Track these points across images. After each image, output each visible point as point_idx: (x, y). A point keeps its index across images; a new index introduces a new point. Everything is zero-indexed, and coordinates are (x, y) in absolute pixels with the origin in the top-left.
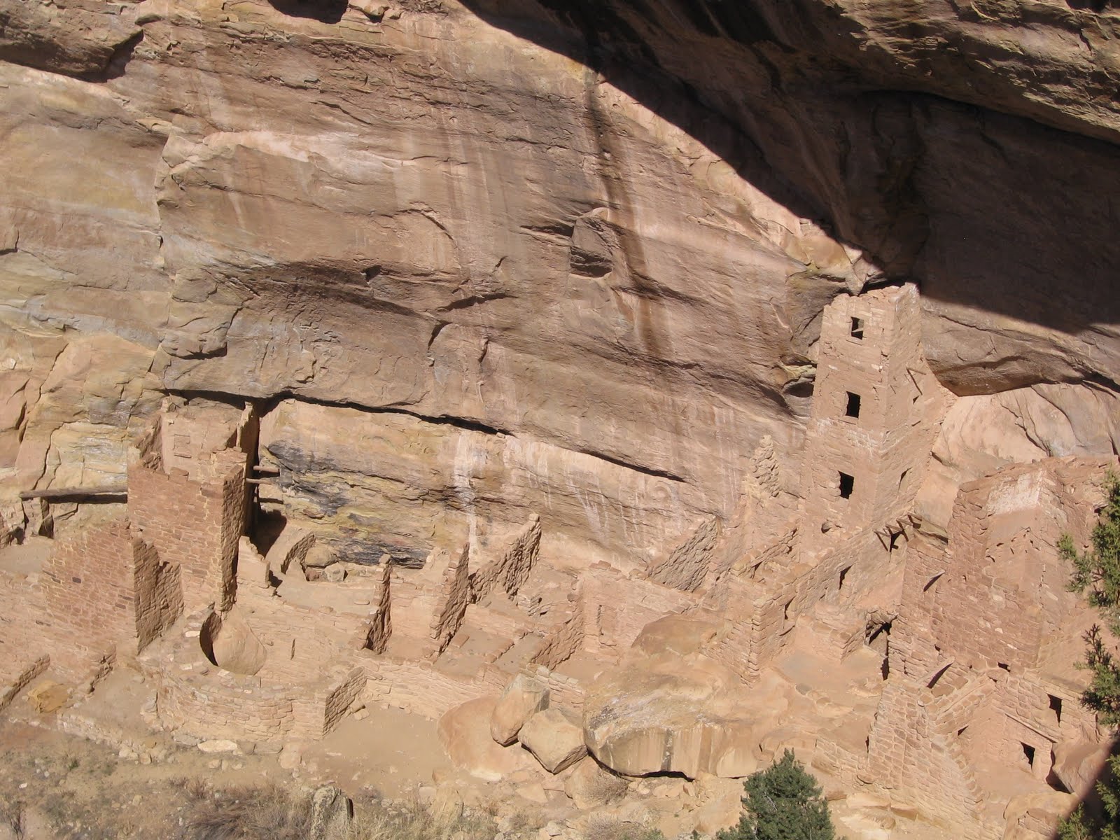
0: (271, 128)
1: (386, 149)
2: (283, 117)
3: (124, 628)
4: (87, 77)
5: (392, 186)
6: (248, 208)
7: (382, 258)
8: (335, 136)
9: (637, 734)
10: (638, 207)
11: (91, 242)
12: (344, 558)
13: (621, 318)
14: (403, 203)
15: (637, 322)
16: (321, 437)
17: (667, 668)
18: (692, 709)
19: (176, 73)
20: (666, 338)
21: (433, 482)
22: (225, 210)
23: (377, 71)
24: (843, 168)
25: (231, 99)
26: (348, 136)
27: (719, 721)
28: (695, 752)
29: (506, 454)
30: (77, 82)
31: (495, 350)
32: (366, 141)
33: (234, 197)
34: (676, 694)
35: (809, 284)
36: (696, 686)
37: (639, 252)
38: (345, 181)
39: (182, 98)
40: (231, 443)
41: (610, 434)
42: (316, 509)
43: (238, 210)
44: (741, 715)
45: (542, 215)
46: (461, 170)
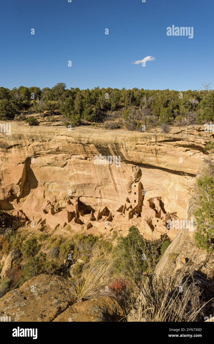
0: (79, 171)
1: (90, 172)
2: (80, 170)
3: (67, 220)
4: (62, 167)
5: (91, 176)
6: (77, 179)
7: (90, 183)
8: (85, 172)
9: (118, 227)
10: (114, 176)
11: (62, 183)
12: (87, 212)
13: (113, 187)
14: (92, 177)
15: (114, 187)
16: (85, 200)
17: (120, 220)
18: (123, 224)
19: (70, 166)
20: (117, 188)
21: (95, 204)
22: (75, 179)
23: (89, 165)
24: (133, 171)
25: (75, 169)
26: (87, 171)
27: (126, 225)
28: (123, 228)
29: (102, 201)
30: (61, 168)
31: (101, 191)
32: (88, 172)
33: (76, 178)
34: (121, 222)
35: (131, 182)
36: (123, 221)
37: (114, 180)
38: (86, 176)
39: (71, 169)
40: (76, 201)
41: (112, 197)
42: (84, 207)
43: (76, 179)
44: (128, 224)
45: (105, 178)
46: (97, 174)
